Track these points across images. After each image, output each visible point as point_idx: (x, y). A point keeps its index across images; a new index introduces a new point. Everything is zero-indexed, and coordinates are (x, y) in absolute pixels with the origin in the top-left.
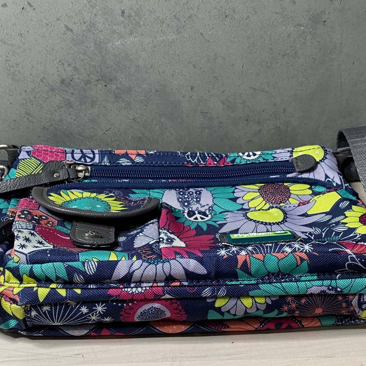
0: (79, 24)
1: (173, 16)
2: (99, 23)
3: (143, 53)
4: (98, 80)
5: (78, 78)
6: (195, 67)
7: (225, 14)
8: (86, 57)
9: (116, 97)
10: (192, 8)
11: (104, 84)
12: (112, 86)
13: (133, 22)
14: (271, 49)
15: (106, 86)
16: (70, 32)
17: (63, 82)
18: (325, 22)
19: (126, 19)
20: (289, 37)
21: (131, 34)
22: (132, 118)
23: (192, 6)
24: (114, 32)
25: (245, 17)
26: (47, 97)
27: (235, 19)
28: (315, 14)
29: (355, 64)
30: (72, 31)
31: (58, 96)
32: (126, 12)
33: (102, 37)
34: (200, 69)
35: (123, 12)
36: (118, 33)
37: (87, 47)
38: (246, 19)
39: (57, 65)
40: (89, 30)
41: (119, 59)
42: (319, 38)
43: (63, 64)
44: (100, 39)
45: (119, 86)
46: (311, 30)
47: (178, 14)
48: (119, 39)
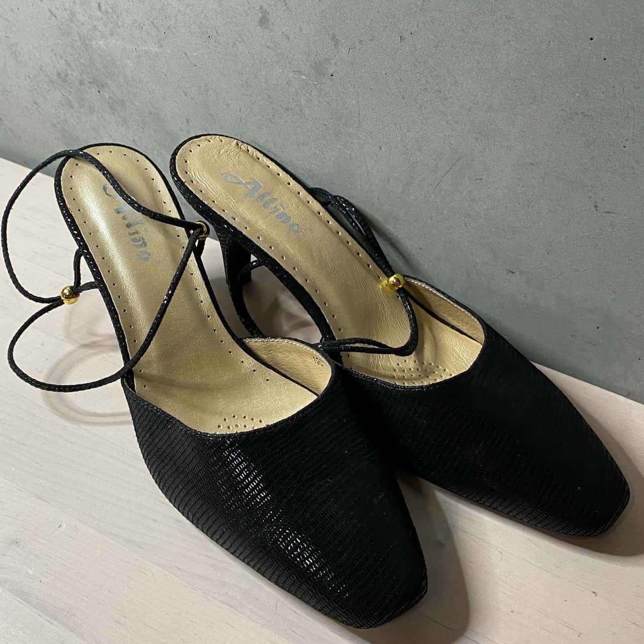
0: (61, 10)
1: (151, 24)
2: (79, 13)
3: (128, 61)
4: (90, 83)
5: (72, 75)
6: (186, 95)
7: (207, 33)
8: (75, 53)
9: (111, 108)
10: (169, 16)
11: (97, 89)
12: (106, 94)
13: (112, 20)
14: (269, 96)
15: (99, 92)
16: (54, 18)
17: (59, 74)
18: (332, 75)
19: (103, 14)
20: (289, 86)
21: (112, 34)
22: (132, 139)
23: (168, 14)
24: (95, 28)
25: (232, 44)
26: (48, 88)
27: (219, 43)
28: (317, 61)
29: (383, 149)
30: (56, 17)
31: (58, 91)
32: (102, 6)
33: (85, 31)
34: (192, 99)
35: (99, 6)
36: (99, 31)
37: (73, 40)
38: (233, 47)
39: (50, 54)
40: (72, 21)
41: (106, 63)
42: (328, 97)
43: (56, 55)
44: (84, 33)
45: (112, 95)
46: (316, 83)
47: (155, 21)
48: (102, 37)
